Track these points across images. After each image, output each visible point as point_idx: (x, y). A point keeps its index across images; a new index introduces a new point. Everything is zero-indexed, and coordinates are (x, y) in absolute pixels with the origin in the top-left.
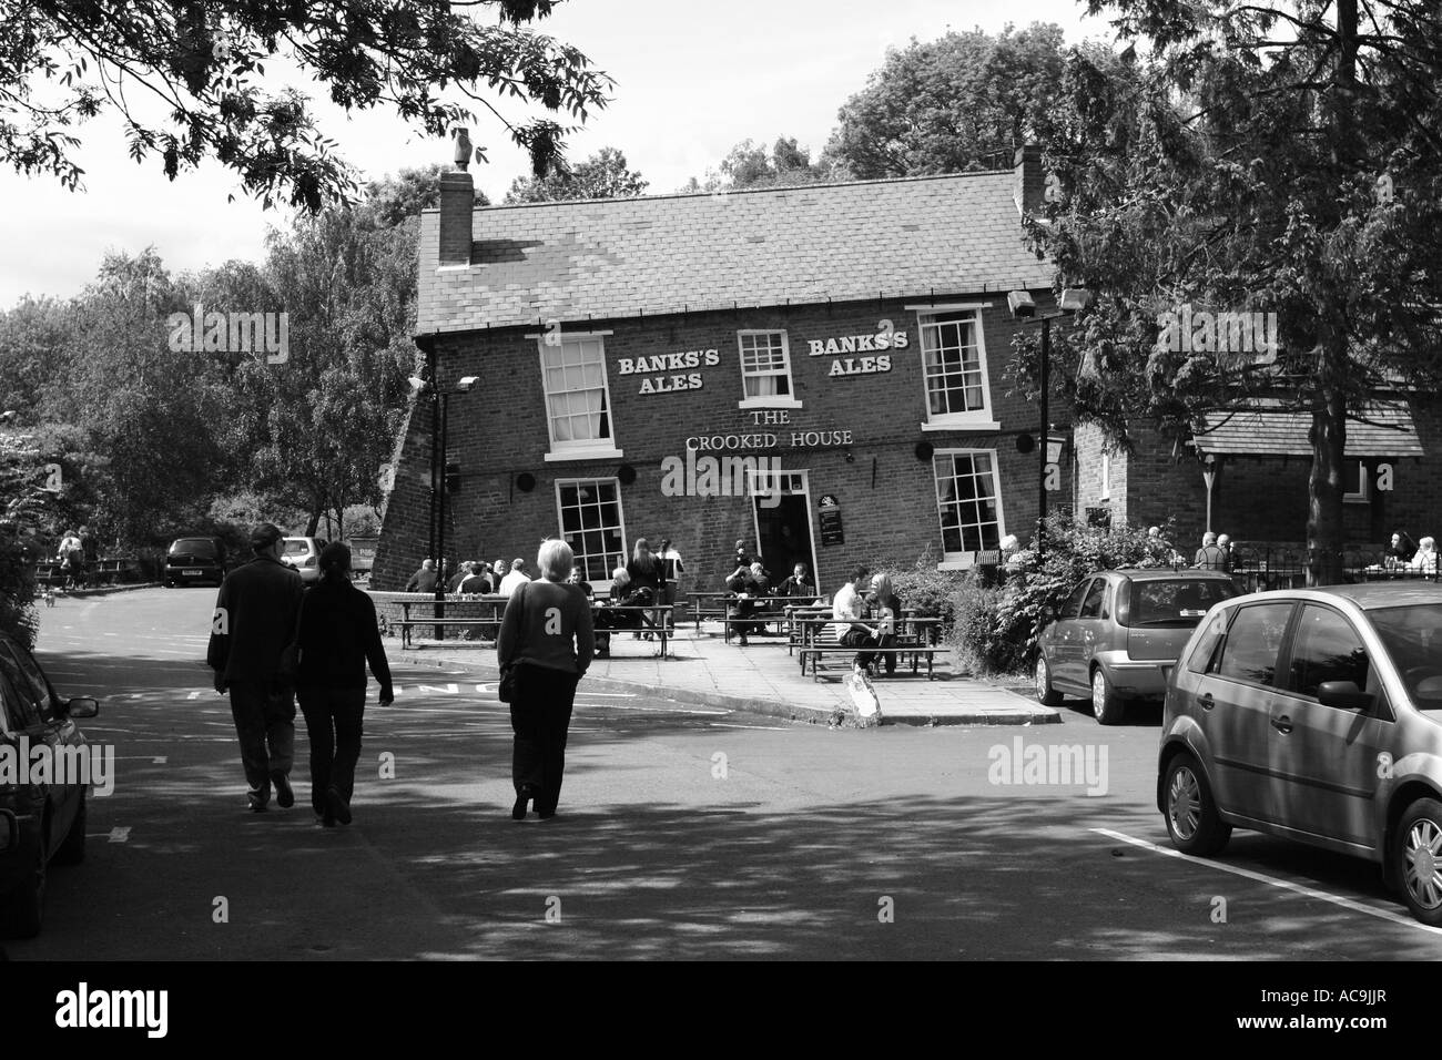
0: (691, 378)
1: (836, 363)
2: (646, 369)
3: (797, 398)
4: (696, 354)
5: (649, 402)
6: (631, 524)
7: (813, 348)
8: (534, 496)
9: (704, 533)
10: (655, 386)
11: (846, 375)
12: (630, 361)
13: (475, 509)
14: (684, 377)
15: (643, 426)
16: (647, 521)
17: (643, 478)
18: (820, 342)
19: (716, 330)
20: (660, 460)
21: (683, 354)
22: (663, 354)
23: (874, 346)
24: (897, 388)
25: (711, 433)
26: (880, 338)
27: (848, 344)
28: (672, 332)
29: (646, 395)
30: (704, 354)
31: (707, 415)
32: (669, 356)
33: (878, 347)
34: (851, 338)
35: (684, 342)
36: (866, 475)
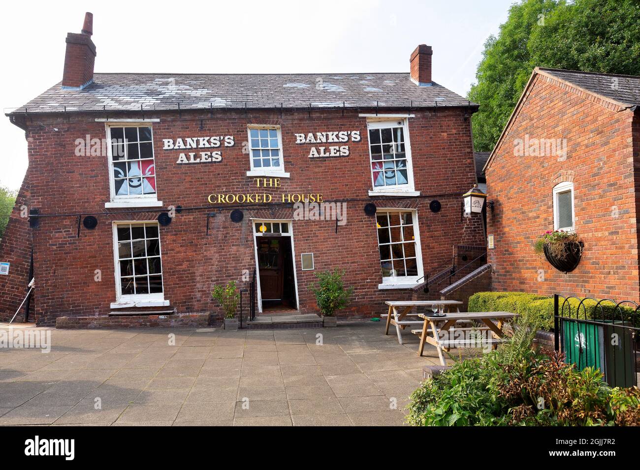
0: (214, 154)
1: (313, 149)
2: (183, 147)
3: (286, 170)
4: (218, 138)
5: (184, 169)
6: (167, 254)
7: (298, 138)
8: (96, 232)
9: (218, 262)
10: (188, 158)
11: (319, 158)
13: (50, 241)
14: (209, 153)
15: (178, 186)
16: (178, 252)
17: (176, 222)
18: (303, 135)
19: (232, 123)
20: (189, 209)
21: (209, 138)
22: (194, 137)
23: (338, 139)
24: (353, 168)
25: (226, 192)
26: (343, 134)
27: (321, 137)
28: (202, 122)
29: (181, 164)
30: (224, 138)
31: (224, 180)
32: (199, 138)
33: (341, 140)
34: (323, 133)
35: (210, 130)
36: (332, 224)
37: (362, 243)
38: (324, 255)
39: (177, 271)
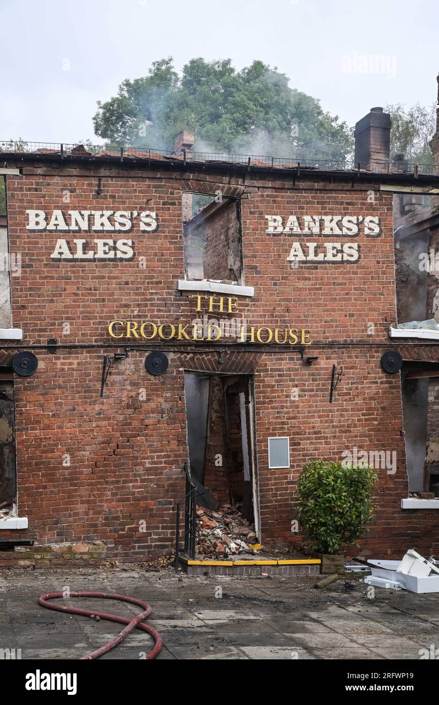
0: (119, 244)
1: (296, 245)
2: (63, 226)
3: (248, 283)
4: (127, 213)
5: (63, 270)
7: (271, 224)
10: (72, 249)
11: (307, 262)
12: (42, 214)
14: (111, 242)
15: (52, 301)
17: (46, 370)
18: (279, 218)
19: (155, 186)
20: (71, 347)
21: (112, 212)
22: (85, 209)
23: (341, 230)
24: (365, 283)
25: (139, 316)
26: (349, 221)
27: (312, 224)
28: (100, 180)
29: (59, 260)
30: (139, 215)
31: (136, 294)
32: (93, 212)
33: (345, 231)
34: (315, 217)
35: (113, 197)
36: (323, 385)
37: (376, 423)
38: (308, 441)
39: (43, 463)
